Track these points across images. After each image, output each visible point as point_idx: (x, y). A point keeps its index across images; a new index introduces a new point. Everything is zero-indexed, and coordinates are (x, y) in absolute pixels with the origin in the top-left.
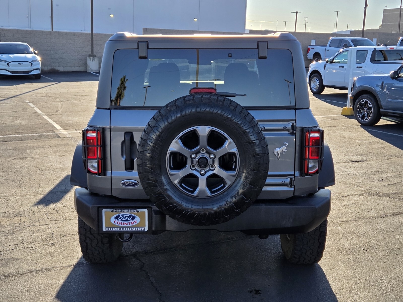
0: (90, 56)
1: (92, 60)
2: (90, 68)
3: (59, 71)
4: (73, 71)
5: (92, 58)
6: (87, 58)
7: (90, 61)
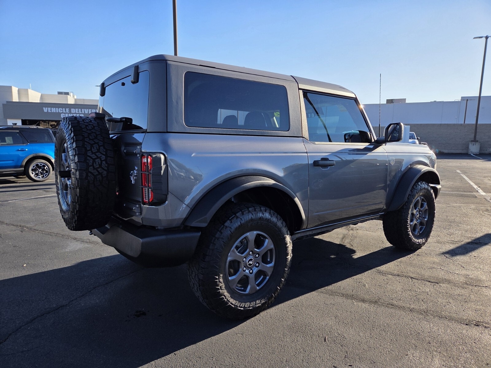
0: (472, 141)
1: (473, 145)
2: (471, 150)
3: (444, 152)
4: (457, 153)
5: (473, 143)
6: (469, 143)
7: (471, 145)
